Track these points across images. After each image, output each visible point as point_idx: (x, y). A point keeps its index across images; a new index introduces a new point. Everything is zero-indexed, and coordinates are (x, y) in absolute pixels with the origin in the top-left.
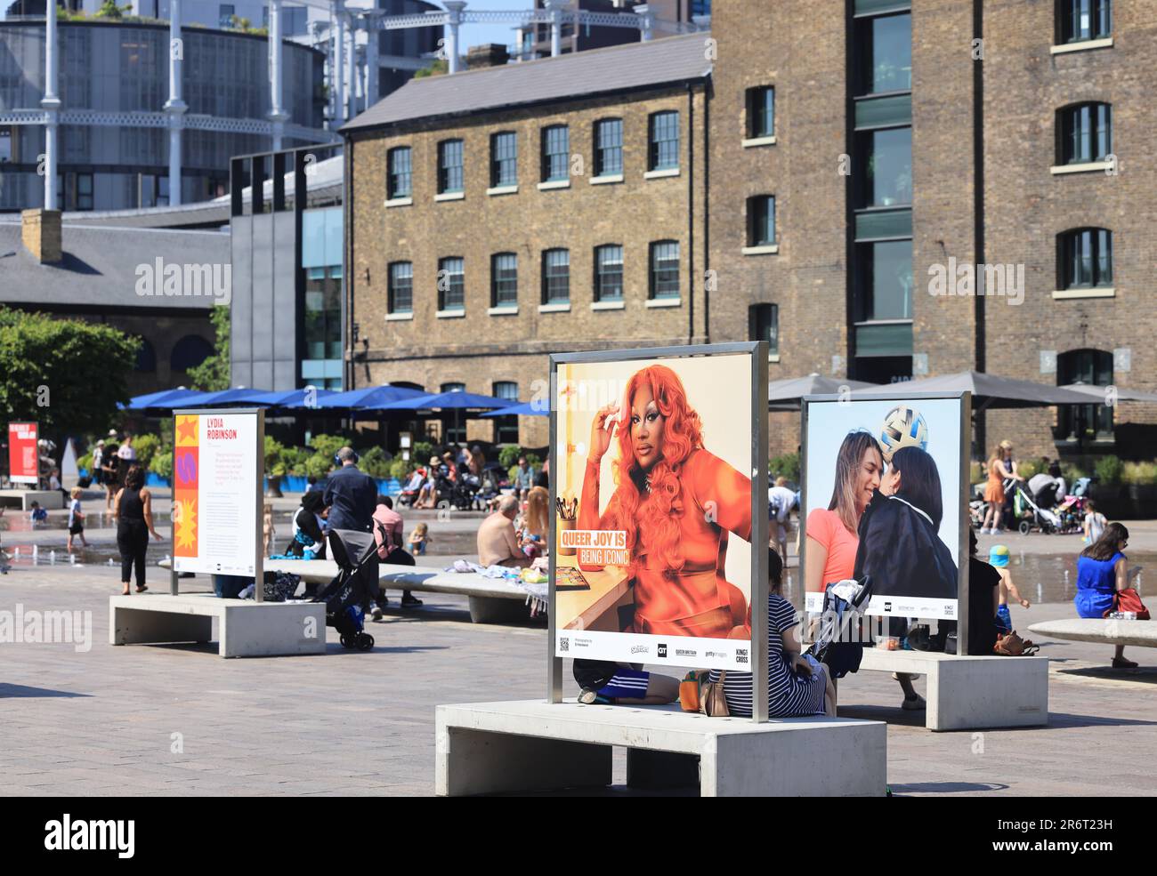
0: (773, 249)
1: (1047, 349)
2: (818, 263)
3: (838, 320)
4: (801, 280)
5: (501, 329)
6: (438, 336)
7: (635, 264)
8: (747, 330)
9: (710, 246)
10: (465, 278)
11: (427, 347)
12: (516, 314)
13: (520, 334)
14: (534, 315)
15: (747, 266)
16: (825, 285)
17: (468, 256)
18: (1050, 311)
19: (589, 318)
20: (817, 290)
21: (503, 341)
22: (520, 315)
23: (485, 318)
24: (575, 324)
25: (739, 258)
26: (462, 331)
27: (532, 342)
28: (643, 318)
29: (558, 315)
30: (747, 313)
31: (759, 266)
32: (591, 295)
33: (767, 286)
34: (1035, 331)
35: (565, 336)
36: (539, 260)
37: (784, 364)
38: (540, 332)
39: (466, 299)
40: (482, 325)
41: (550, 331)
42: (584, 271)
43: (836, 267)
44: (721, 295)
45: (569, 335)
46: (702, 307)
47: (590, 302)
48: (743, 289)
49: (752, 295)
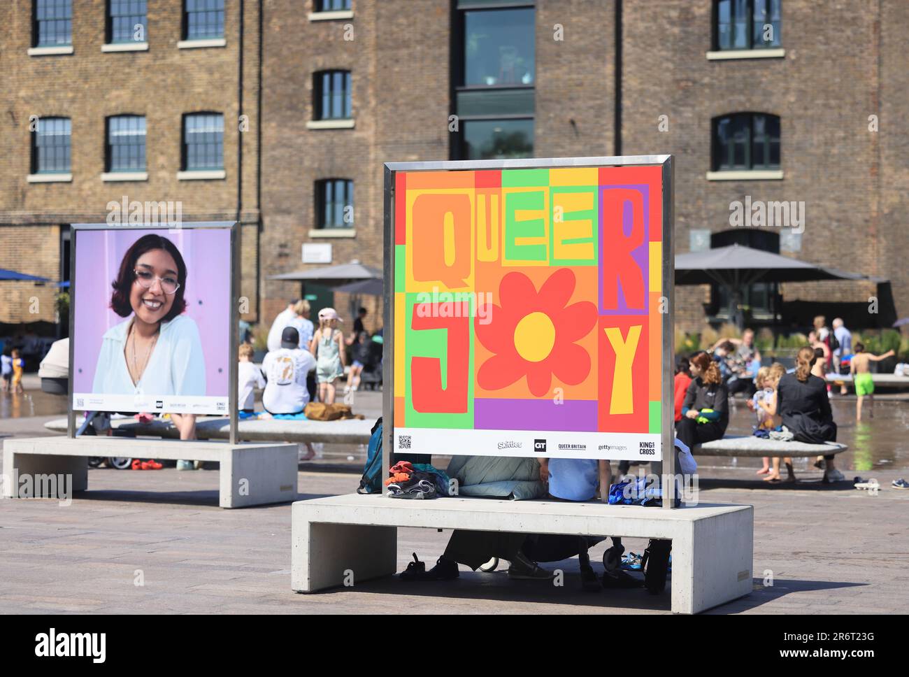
0: (349, 124)
1: (698, 228)
2: (411, 138)
7: (163, 135)
9: (263, 118)
14: (21, 184)
15: (312, 140)
18: (702, 192)
19: (98, 189)
24: (78, 195)
25: (302, 132)
27: (18, 213)
28: (173, 191)
29: (53, 185)
30: (312, 188)
31: (328, 140)
32: (101, 165)
33: (339, 161)
34: (684, 211)
35: (64, 207)
36: (29, 128)
37: (359, 239)
38: (29, 203)
41: (42, 202)
42: (91, 141)
43: (434, 145)
44: (278, 169)
45: (71, 206)
46: (254, 180)
47: (99, 173)
48: (307, 163)
49: (319, 169)
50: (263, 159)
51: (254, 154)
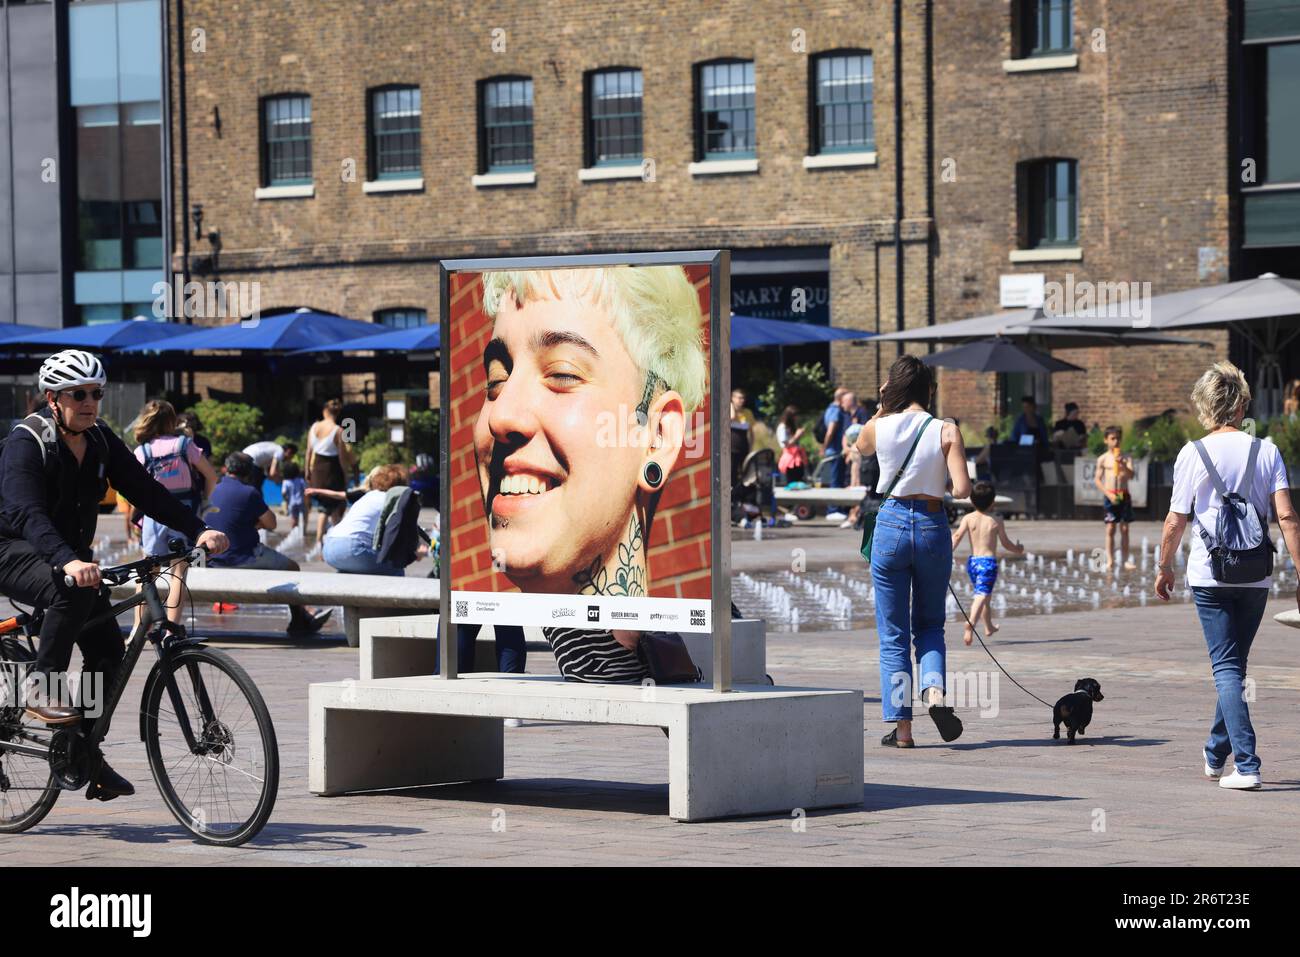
0: (1069, 61)
2: (1166, 83)
3: (1212, 184)
4: (1133, 114)
5: (500, 212)
6: (368, 225)
7: (781, 93)
8: (1013, 205)
9: (935, 58)
10: (424, 122)
11: (345, 245)
12: (532, 186)
13: (540, 220)
14: (569, 185)
15: (1012, 92)
16: (1182, 122)
17: (428, 81)
19: (685, 190)
20: (1165, 132)
21: (505, 231)
22: (540, 187)
23: (466, 193)
24: (656, 200)
25: (997, 80)
26: (418, 218)
27: (567, 234)
28: (797, 189)
29: (619, 184)
30: (1013, 177)
31: (1037, 92)
32: (690, 148)
33: (1054, 127)
35: (635, 221)
36: (579, 88)
37: (1090, 263)
38: (581, 216)
39: (426, 160)
40: (461, 206)
41: (603, 214)
42: (673, 106)
43: (1205, 90)
44: (959, 145)
45: (644, 220)
46: (921, 166)
47: (686, 161)
48: (1004, 134)
49: (1024, 143)
50: (936, 127)
51: (921, 119)
